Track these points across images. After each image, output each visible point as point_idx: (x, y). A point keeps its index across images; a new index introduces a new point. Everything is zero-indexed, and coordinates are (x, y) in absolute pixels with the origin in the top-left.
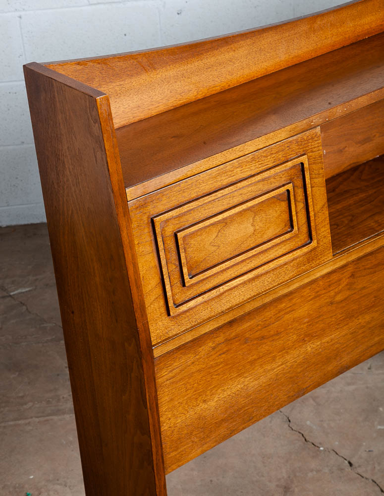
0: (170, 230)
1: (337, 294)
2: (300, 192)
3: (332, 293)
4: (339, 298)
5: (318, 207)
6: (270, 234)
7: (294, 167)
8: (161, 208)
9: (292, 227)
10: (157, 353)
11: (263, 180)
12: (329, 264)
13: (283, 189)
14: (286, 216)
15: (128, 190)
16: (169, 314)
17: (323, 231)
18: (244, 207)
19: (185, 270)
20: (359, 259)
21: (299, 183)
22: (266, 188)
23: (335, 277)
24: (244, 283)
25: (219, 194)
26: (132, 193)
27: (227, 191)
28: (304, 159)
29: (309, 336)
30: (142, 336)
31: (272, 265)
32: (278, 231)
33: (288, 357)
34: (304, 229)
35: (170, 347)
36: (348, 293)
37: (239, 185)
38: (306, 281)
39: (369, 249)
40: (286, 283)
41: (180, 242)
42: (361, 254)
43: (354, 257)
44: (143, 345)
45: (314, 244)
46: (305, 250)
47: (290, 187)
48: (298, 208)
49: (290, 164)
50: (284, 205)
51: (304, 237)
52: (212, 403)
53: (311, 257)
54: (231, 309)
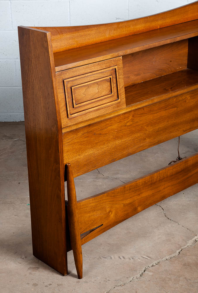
0: (69, 85)
1: (127, 122)
2: (115, 79)
3: (126, 122)
4: (128, 124)
5: (121, 87)
6: (103, 94)
7: (112, 69)
8: (67, 77)
9: (112, 92)
10: (64, 131)
11: (102, 72)
12: (125, 109)
13: (109, 77)
14: (109, 88)
15: (56, 68)
16: (68, 117)
17: (123, 96)
18: (95, 81)
19: (74, 102)
20: (136, 110)
21: (114, 76)
22: (102, 76)
23: (126, 115)
24: (94, 111)
25: (86, 75)
26: (57, 69)
27: (89, 74)
28: (116, 67)
29: (117, 138)
30: (59, 123)
31: (104, 105)
32: (107, 93)
33: (109, 144)
34: (116, 94)
35: (68, 130)
36: (131, 123)
37: (93, 73)
38: (116, 114)
39: (139, 107)
40: (110, 114)
41: (73, 91)
42: (136, 108)
43: (134, 108)
44: (59, 127)
45: (119, 100)
46: (116, 102)
47: (111, 77)
48: (114, 85)
49: (111, 68)
50: (109, 83)
51: (116, 97)
52: (82, 157)
53: (118, 105)
54: (89, 120)
